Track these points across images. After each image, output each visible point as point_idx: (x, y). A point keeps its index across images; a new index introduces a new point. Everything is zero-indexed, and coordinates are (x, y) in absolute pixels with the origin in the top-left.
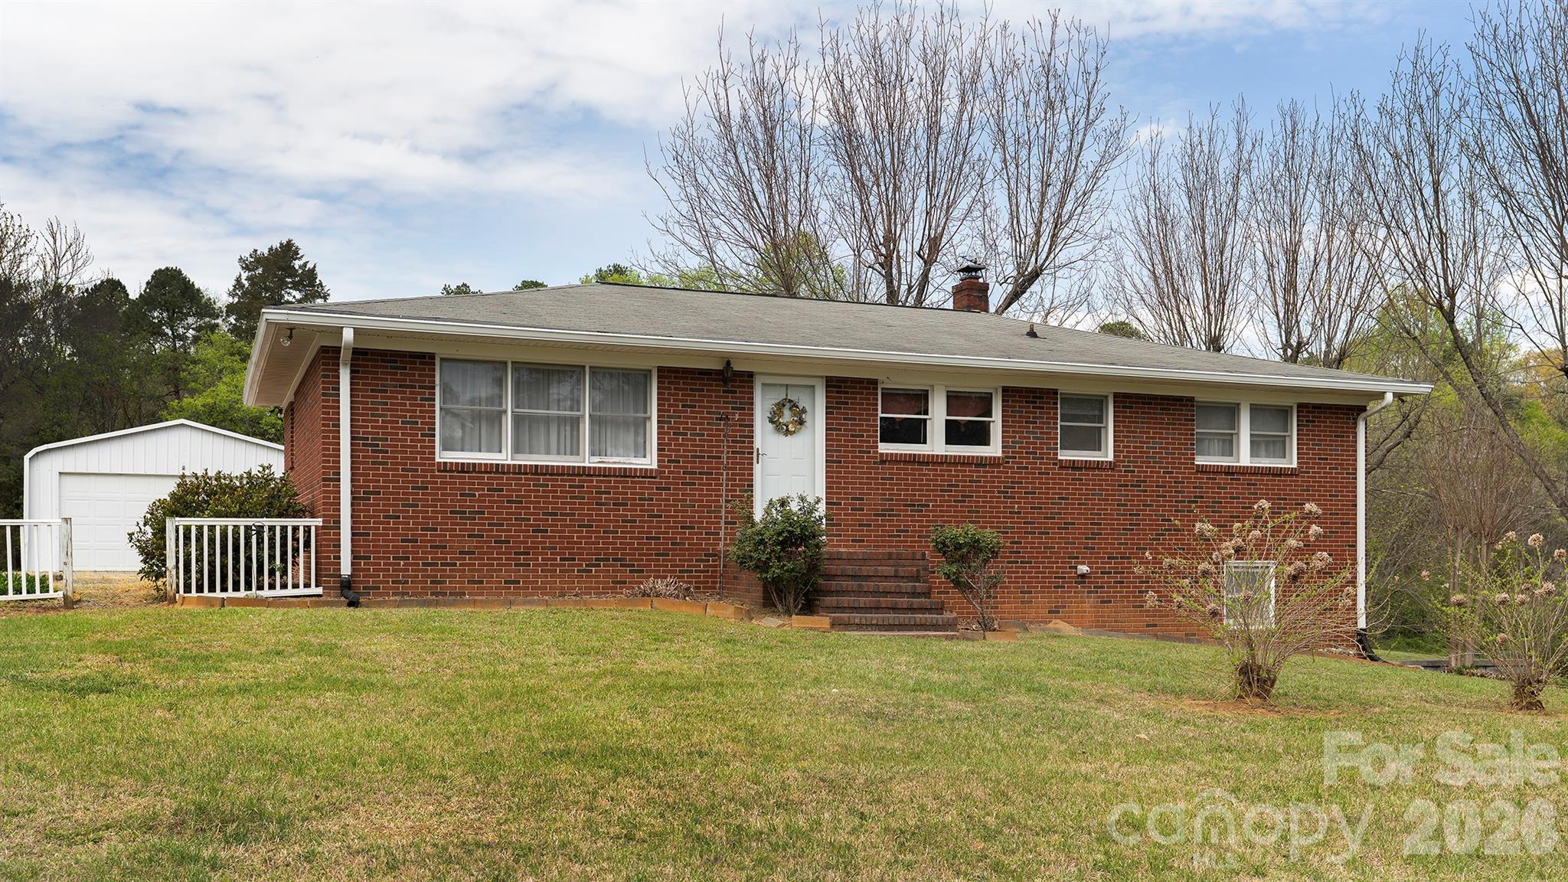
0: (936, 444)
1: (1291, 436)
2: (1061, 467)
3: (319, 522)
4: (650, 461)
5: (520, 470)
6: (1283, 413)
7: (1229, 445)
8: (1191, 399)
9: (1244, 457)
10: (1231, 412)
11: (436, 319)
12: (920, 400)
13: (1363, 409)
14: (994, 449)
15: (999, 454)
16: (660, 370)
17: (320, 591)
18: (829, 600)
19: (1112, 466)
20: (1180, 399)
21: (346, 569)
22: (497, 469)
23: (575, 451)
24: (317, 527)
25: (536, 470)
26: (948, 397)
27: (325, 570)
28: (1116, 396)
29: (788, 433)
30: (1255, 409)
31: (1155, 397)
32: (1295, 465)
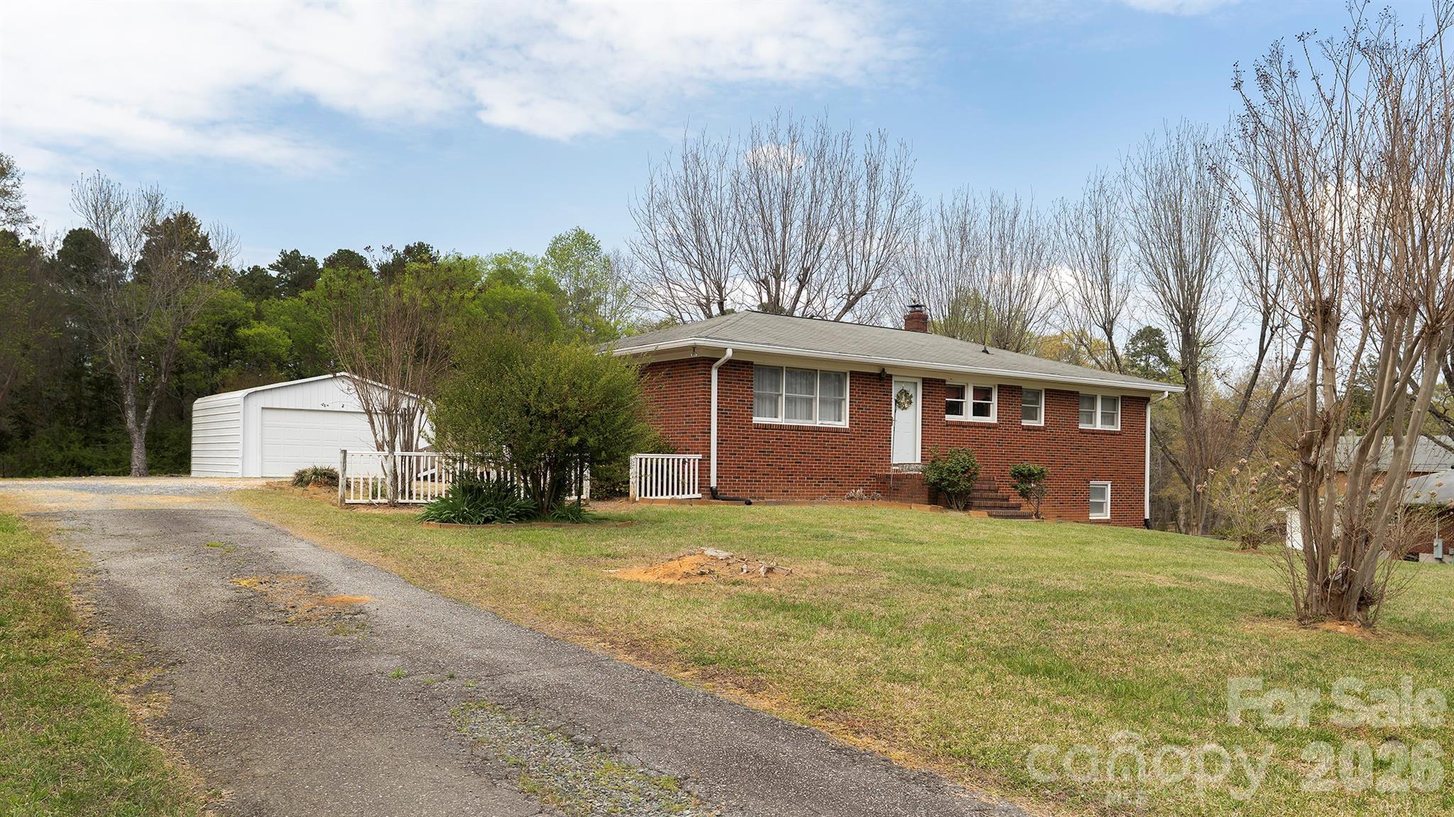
0: (968, 416)
1: (1117, 414)
2: (1023, 429)
3: (700, 456)
4: (845, 423)
5: (791, 428)
6: (1115, 400)
7: (1091, 420)
8: (1078, 393)
9: (1099, 426)
10: (1092, 399)
11: (769, 344)
12: (960, 391)
13: (1148, 400)
14: (992, 418)
15: (996, 422)
16: (851, 373)
17: (700, 495)
18: (976, 502)
19: (1044, 429)
20: (1072, 392)
21: (713, 484)
22: (781, 428)
23: (810, 417)
24: (699, 460)
25: (798, 429)
26: (974, 390)
27: (704, 483)
28: (1046, 390)
29: (905, 408)
30: (1103, 398)
31: (1063, 391)
32: (1119, 429)
